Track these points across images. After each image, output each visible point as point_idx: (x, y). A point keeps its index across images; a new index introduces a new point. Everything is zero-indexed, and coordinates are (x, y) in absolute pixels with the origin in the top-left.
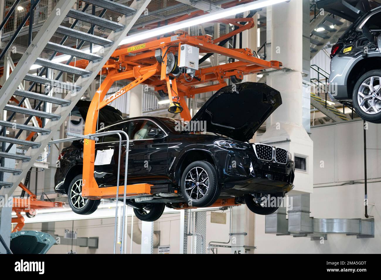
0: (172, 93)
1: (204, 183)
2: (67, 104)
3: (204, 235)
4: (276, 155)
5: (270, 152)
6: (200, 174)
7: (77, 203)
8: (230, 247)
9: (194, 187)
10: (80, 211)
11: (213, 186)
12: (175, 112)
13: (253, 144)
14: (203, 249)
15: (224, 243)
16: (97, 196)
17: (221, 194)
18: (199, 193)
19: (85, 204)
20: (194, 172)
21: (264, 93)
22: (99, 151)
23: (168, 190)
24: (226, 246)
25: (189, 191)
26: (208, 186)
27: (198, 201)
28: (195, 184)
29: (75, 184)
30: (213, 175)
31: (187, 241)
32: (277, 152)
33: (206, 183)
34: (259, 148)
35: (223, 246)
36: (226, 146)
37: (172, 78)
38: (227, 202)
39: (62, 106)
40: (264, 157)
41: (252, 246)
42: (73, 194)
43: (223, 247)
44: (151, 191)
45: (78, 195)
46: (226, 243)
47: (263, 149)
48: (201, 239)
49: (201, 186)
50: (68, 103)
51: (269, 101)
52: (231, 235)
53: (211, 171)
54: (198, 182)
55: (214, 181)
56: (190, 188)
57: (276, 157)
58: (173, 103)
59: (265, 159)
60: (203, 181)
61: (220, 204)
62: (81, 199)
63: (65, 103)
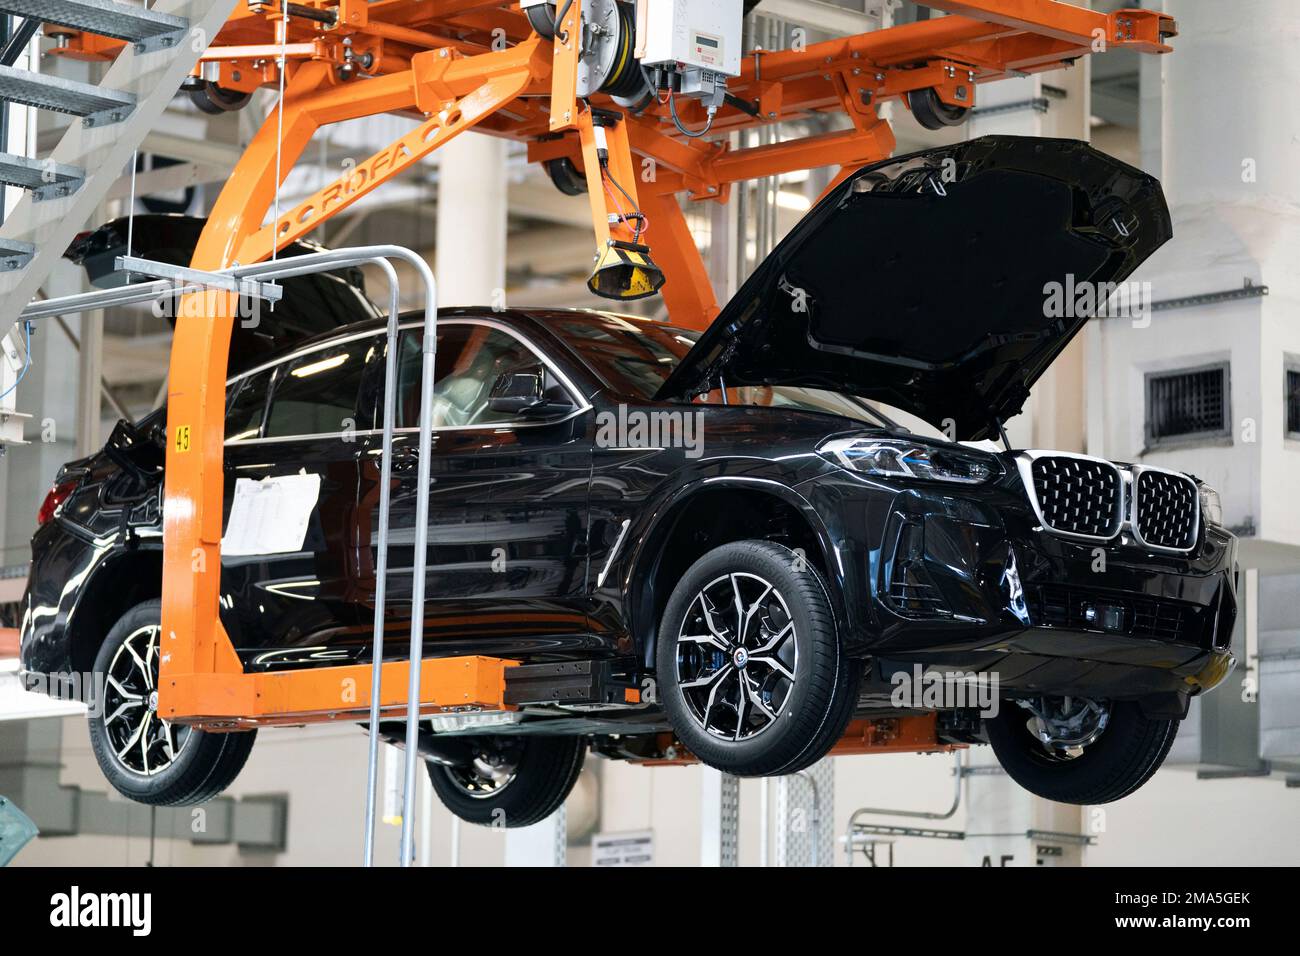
0: (607, 195)
1: (773, 653)
2: (116, 110)
3: (825, 778)
4: (1141, 505)
5: (1105, 493)
6: (754, 607)
7: (138, 744)
8: (961, 836)
9: (722, 673)
10: (152, 783)
11: (819, 670)
12: (625, 294)
13: (1020, 453)
14: (819, 849)
15: (927, 816)
16: (236, 717)
17: (861, 701)
18: (749, 704)
19: (176, 750)
20: (721, 597)
21: (1076, 189)
22: (243, 484)
23: (594, 689)
24: (936, 834)
25: (698, 697)
26: (791, 672)
27: (741, 744)
28: (728, 657)
29: (126, 650)
30: (816, 616)
31: (736, 807)
32: (1141, 490)
33: (781, 654)
34: (1050, 477)
35: (920, 833)
36: (885, 468)
37: (607, 119)
38: (899, 735)
39: (91, 123)
40: (1077, 519)
41: (1073, 831)
42: (115, 700)
43: (920, 835)
44: (505, 693)
45: (140, 703)
46: (936, 817)
47: (1073, 480)
48: (811, 794)
49: (757, 669)
50: (120, 104)
51: (1106, 224)
52: (962, 776)
53: (809, 594)
54: (741, 650)
55: (821, 647)
56: (701, 682)
57: (1140, 520)
58: (612, 250)
59: (1082, 528)
60: (769, 646)
61: (864, 745)
62: (156, 725)
63: (104, 105)
